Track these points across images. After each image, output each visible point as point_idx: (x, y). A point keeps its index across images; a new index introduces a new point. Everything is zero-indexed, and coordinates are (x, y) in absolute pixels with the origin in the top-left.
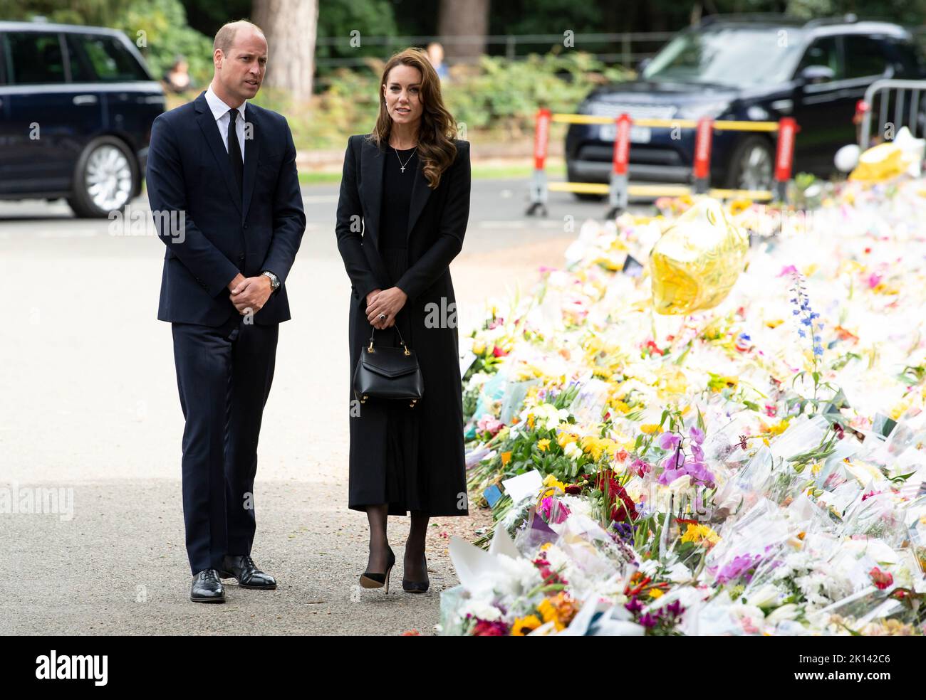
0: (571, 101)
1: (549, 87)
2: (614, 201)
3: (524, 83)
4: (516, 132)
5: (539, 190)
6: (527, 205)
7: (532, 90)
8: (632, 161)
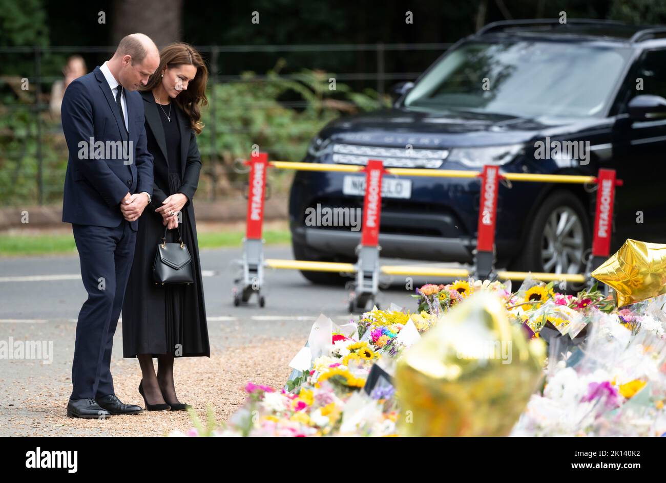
0: (300, 139)
1: (269, 118)
2: (361, 285)
3: (234, 113)
4: (224, 183)
5: (253, 270)
6: (237, 290)
7: (247, 122)
8: (384, 228)
